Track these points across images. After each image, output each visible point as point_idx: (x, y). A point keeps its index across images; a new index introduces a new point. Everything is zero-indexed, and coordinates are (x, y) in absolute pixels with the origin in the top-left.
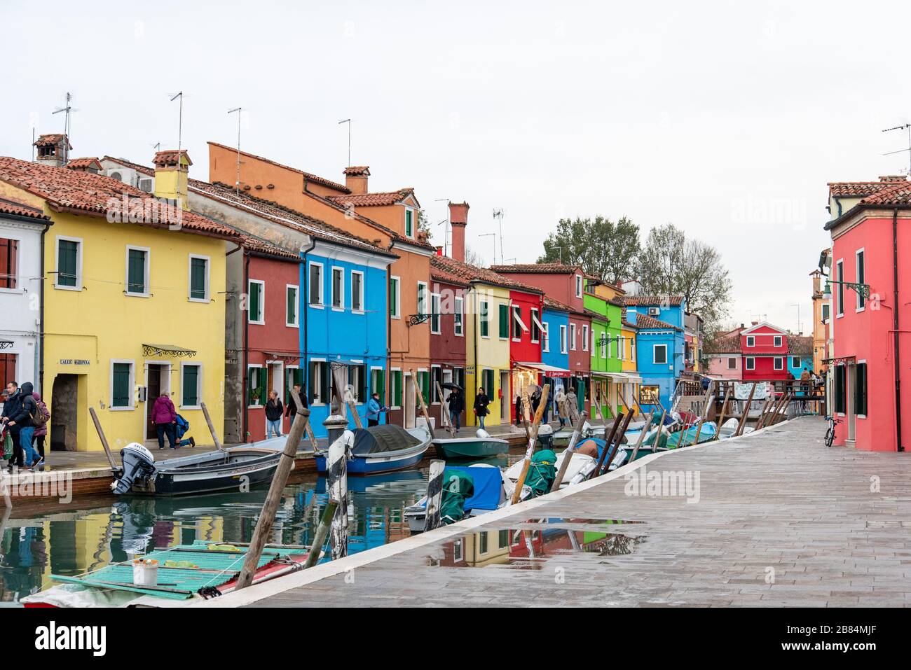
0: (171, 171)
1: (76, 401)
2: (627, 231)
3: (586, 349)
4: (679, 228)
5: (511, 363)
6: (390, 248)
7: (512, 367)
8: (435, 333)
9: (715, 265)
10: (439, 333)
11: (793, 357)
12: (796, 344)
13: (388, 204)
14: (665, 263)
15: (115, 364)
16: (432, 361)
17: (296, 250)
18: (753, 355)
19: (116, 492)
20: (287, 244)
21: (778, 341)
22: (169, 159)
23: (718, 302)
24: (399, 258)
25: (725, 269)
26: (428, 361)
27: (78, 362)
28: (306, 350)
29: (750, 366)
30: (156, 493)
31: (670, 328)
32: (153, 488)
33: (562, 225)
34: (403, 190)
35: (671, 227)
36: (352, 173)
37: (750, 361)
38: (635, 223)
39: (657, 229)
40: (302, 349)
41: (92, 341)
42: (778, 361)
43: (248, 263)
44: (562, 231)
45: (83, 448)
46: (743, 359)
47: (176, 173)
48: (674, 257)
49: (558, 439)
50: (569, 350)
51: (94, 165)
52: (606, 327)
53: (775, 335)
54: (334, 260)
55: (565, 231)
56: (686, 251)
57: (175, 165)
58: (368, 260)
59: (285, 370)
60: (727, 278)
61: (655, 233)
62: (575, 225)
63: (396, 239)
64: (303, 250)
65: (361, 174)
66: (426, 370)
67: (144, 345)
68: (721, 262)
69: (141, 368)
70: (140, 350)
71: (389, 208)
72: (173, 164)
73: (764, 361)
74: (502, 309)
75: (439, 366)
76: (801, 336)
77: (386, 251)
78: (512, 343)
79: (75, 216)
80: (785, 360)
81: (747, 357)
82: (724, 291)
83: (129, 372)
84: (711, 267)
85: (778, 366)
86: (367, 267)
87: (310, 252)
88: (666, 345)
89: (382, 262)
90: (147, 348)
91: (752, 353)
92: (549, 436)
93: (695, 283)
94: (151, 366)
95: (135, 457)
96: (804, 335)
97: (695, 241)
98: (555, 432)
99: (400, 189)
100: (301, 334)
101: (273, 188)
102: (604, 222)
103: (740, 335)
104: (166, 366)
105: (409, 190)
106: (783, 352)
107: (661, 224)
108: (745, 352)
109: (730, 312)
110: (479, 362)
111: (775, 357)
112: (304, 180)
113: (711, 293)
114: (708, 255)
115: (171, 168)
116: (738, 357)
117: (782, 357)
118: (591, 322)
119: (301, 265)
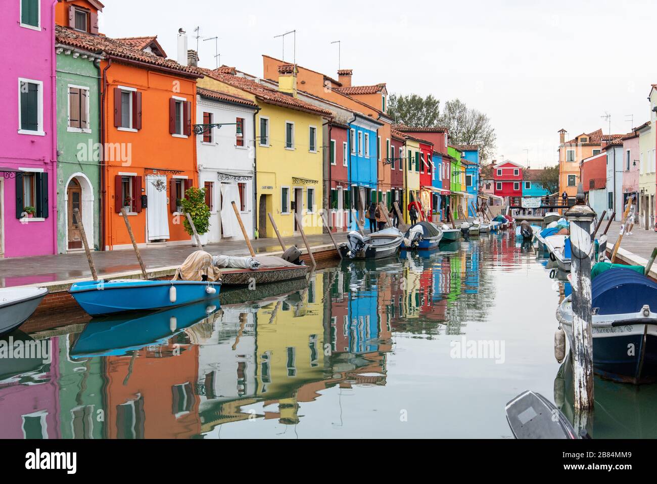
0: (289, 76)
1: (266, 210)
2: (431, 104)
3: (449, 178)
4: (462, 102)
5: (420, 187)
6: (378, 119)
7: (420, 189)
8: (392, 169)
9: (486, 125)
10: (394, 169)
11: (525, 182)
12: (527, 174)
13: (373, 93)
14: (454, 124)
15: (283, 188)
16: (392, 185)
17: (345, 122)
18: (501, 181)
19: (350, 257)
20: (339, 118)
21: (516, 172)
22: (288, 69)
23: (487, 148)
24: (383, 125)
25: (491, 128)
26: (390, 185)
27: (269, 188)
28: (351, 180)
29: (499, 187)
30: (366, 258)
31: (474, 164)
32: (364, 255)
33: (391, 100)
34: (380, 84)
35: (458, 101)
36: (342, 74)
37: (499, 185)
38: (436, 98)
39: (450, 102)
40: (349, 179)
41: (273, 176)
42: (517, 185)
43: (330, 130)
44: (391, 103)
45: (270, 236)
46: (495, 183)
47: (292, 77)
48: (460, 120)
49: (473, 230)
50: (442, 179)
51: (233, 72)
52: (456, 164)
53: (515, 168)
54: (359, 127)
55: (393, 103)
56: (468, 116)
57: (290, 73)
58: (371, 127)
59: (343, 191)
60: (493, 133)
61: (449, 105)
62: (400, 100)
63: (381, 114)
64: (348, 122)
65: (347, 74)
66: (389, 191)
67: (293, 178)
68: (490, 123)
69: (292, 191)
70: (291, 180)
71: (374, 95)
72: (290, 72)
73: (508, 185)
74: (417, 153)
75: (394, 188)
76: (529, 169)
77: (376, 120)
78: (421, 174)
79: (268, 105)
80: (521, 183)
81: (497, 182)
82: (492, 141)
83: (286, 193)
84: (483, 126)
85: (517, 187)
86: (370, 131)
87: (352, 123)
88: (471, 175)
89: (375, 127)
90: (295, 179)
91: (500, 179)
92: (468, 229)
93: (473, 136)
94: (296, 190)
95: (356, 238)
96: (531, 169)
97: (473, 110)
98: (470, 226)
99: (378, 84)
100: (348, 170)
101: (304, 83)
102: (417, 98)
103: (492, 168)
104: (301, 189)
105: (383, 84)
106: (520, 179)
107: (452, 99)
108: (496, 179)
109: (494, 154)
110: (408, 186)
111: (514, 182)
112: (324, 79)
113: (483, 142)
114: (481, 119)
115: (288, 74)
116: (491, 182)
117: (518, 182)
118: (450, 161)
119: (348, 130)
